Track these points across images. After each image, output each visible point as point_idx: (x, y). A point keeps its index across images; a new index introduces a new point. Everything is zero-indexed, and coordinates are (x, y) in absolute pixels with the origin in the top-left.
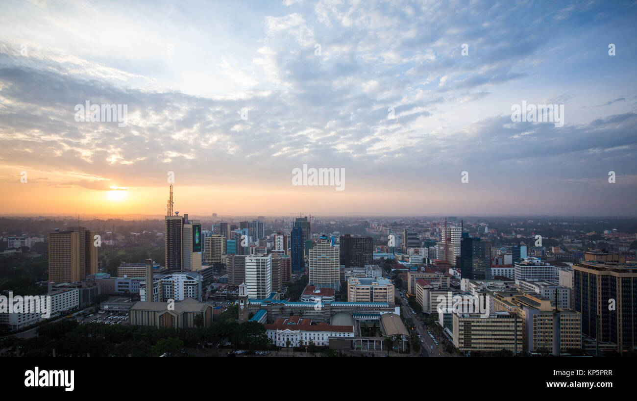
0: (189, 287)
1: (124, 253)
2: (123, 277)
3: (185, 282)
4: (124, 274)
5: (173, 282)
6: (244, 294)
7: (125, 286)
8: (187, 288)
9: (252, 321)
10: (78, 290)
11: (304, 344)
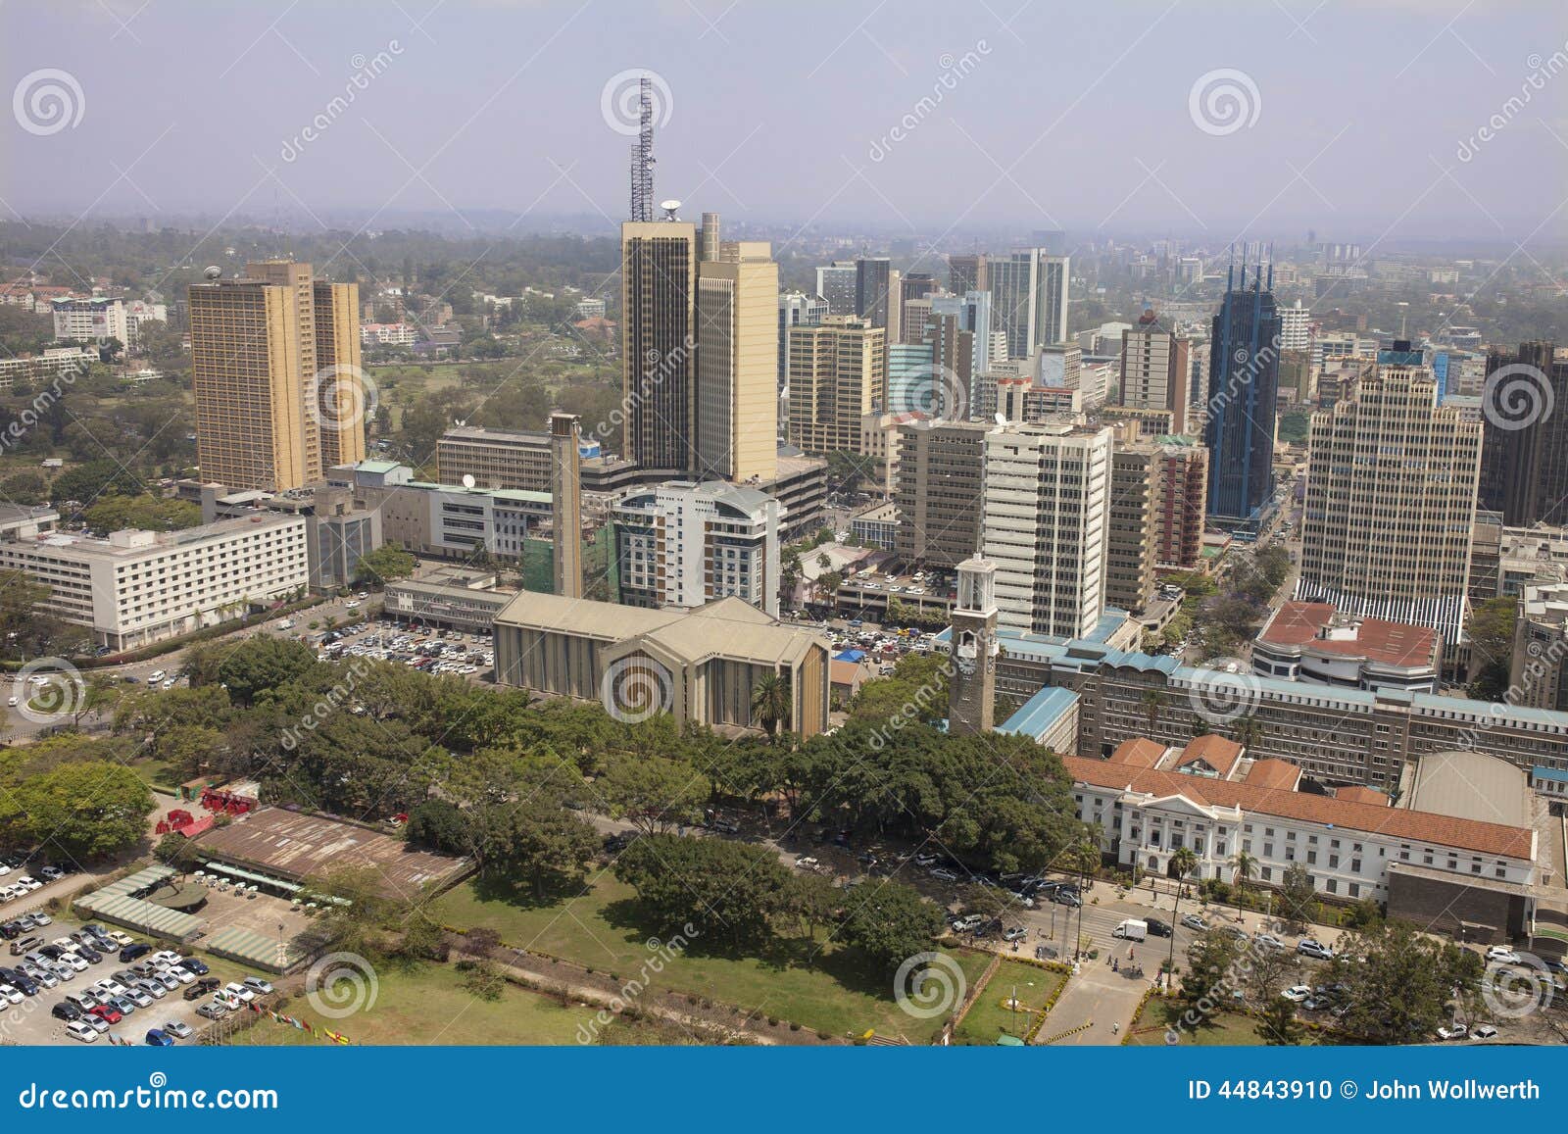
0: (725, 550)
1: (457, 384)
2: (460, 483)
3: (709, 526)
4: (462, 474)
5: (662, 521)
6: (978, 607)
7: (470, 524)
8: (719, 552)
9: (1013, 734)
10: (303, 521)
11: (1256, 877)
